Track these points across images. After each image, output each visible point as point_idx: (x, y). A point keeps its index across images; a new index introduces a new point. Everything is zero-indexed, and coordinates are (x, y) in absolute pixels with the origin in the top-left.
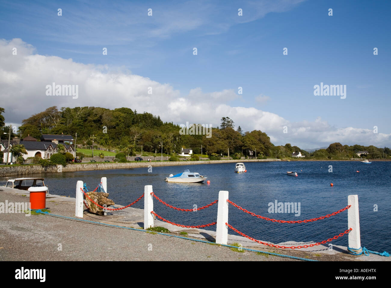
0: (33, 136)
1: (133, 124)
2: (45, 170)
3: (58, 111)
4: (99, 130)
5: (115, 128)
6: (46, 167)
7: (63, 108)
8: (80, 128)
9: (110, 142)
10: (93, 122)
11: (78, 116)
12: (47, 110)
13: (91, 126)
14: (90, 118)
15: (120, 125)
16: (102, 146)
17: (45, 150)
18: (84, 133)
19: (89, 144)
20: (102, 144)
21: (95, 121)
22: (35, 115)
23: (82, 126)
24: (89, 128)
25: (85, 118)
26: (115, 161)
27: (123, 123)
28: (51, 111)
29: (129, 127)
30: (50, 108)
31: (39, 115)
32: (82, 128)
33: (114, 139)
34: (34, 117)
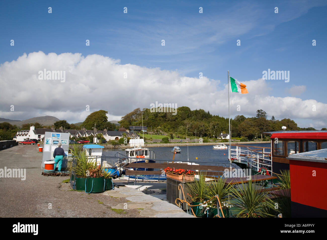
0: (125, 127)
1: (188, 118)
2: (114, 147)
3: (141, 111)
4: (165, 122)
5: (175, 120)
6: (115, 145)
7: (144, 109)
8: (153, 121)
9: (171, 130)
10: (161, 118)
11: (152, 114)
12: (134, 110)
13: (160, 120)
14: (160, 115)
15: (179, 118)
16: (166, 133)
17: (121, 136)
18: (155, 125)
19: (157, 132)
20: (166, 131)
21: (162, 117)
22: (128, 114)
23: (154, 120)
24: (159, 121)
25: (157, 115)
26: (161, 142)
27: (181, 117)
28: (136, 111)
29: (184, 119)
30: (136, 109)
31: (130, 114)
32: (154, 122)
33: (174, 128)
34: (128, 115)
